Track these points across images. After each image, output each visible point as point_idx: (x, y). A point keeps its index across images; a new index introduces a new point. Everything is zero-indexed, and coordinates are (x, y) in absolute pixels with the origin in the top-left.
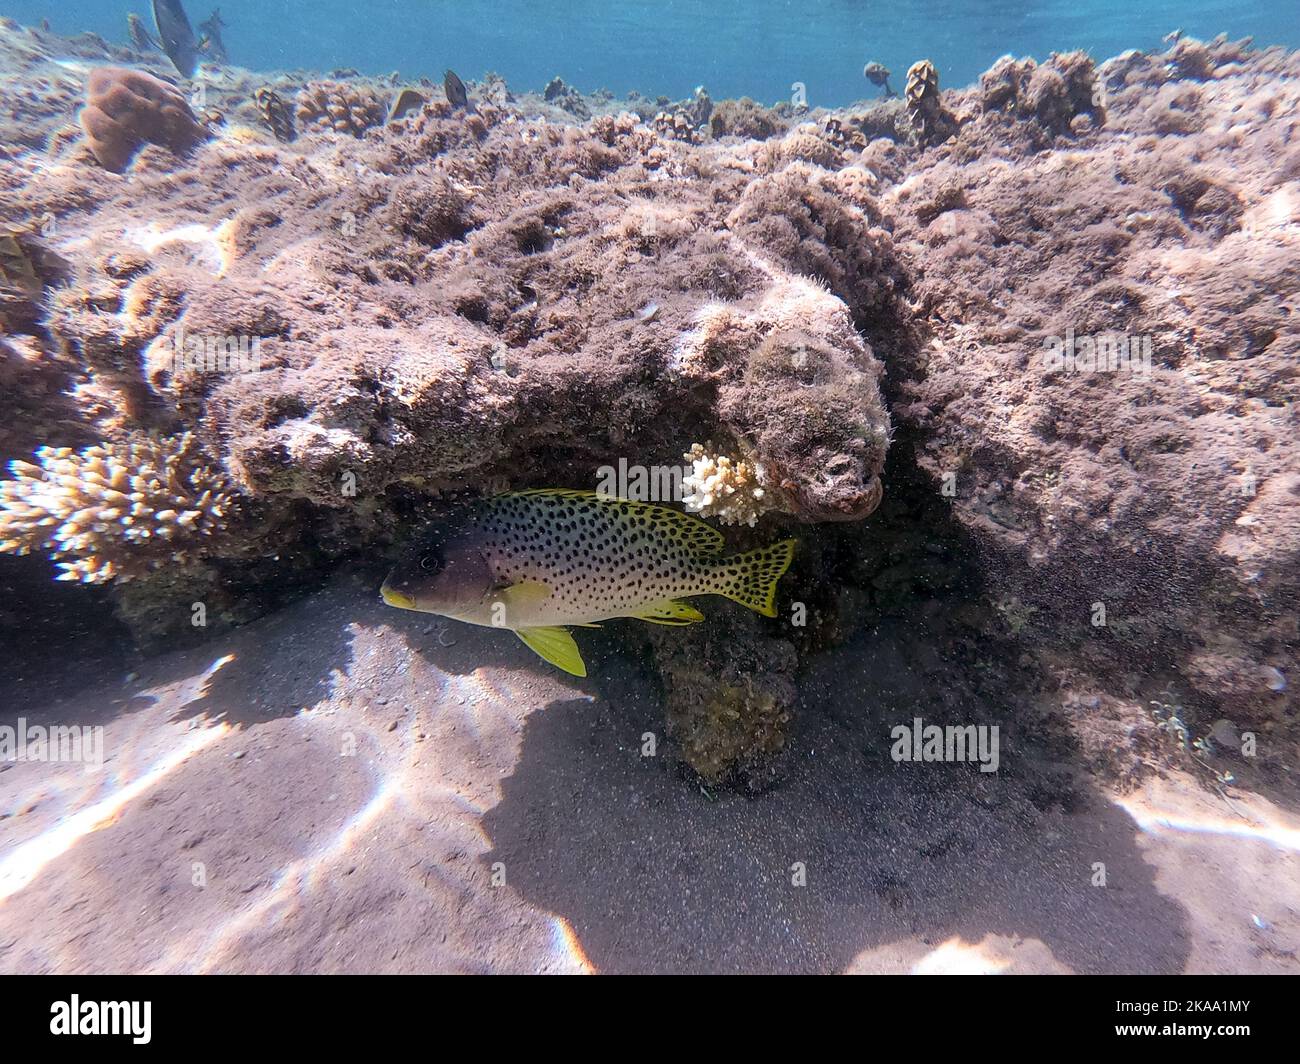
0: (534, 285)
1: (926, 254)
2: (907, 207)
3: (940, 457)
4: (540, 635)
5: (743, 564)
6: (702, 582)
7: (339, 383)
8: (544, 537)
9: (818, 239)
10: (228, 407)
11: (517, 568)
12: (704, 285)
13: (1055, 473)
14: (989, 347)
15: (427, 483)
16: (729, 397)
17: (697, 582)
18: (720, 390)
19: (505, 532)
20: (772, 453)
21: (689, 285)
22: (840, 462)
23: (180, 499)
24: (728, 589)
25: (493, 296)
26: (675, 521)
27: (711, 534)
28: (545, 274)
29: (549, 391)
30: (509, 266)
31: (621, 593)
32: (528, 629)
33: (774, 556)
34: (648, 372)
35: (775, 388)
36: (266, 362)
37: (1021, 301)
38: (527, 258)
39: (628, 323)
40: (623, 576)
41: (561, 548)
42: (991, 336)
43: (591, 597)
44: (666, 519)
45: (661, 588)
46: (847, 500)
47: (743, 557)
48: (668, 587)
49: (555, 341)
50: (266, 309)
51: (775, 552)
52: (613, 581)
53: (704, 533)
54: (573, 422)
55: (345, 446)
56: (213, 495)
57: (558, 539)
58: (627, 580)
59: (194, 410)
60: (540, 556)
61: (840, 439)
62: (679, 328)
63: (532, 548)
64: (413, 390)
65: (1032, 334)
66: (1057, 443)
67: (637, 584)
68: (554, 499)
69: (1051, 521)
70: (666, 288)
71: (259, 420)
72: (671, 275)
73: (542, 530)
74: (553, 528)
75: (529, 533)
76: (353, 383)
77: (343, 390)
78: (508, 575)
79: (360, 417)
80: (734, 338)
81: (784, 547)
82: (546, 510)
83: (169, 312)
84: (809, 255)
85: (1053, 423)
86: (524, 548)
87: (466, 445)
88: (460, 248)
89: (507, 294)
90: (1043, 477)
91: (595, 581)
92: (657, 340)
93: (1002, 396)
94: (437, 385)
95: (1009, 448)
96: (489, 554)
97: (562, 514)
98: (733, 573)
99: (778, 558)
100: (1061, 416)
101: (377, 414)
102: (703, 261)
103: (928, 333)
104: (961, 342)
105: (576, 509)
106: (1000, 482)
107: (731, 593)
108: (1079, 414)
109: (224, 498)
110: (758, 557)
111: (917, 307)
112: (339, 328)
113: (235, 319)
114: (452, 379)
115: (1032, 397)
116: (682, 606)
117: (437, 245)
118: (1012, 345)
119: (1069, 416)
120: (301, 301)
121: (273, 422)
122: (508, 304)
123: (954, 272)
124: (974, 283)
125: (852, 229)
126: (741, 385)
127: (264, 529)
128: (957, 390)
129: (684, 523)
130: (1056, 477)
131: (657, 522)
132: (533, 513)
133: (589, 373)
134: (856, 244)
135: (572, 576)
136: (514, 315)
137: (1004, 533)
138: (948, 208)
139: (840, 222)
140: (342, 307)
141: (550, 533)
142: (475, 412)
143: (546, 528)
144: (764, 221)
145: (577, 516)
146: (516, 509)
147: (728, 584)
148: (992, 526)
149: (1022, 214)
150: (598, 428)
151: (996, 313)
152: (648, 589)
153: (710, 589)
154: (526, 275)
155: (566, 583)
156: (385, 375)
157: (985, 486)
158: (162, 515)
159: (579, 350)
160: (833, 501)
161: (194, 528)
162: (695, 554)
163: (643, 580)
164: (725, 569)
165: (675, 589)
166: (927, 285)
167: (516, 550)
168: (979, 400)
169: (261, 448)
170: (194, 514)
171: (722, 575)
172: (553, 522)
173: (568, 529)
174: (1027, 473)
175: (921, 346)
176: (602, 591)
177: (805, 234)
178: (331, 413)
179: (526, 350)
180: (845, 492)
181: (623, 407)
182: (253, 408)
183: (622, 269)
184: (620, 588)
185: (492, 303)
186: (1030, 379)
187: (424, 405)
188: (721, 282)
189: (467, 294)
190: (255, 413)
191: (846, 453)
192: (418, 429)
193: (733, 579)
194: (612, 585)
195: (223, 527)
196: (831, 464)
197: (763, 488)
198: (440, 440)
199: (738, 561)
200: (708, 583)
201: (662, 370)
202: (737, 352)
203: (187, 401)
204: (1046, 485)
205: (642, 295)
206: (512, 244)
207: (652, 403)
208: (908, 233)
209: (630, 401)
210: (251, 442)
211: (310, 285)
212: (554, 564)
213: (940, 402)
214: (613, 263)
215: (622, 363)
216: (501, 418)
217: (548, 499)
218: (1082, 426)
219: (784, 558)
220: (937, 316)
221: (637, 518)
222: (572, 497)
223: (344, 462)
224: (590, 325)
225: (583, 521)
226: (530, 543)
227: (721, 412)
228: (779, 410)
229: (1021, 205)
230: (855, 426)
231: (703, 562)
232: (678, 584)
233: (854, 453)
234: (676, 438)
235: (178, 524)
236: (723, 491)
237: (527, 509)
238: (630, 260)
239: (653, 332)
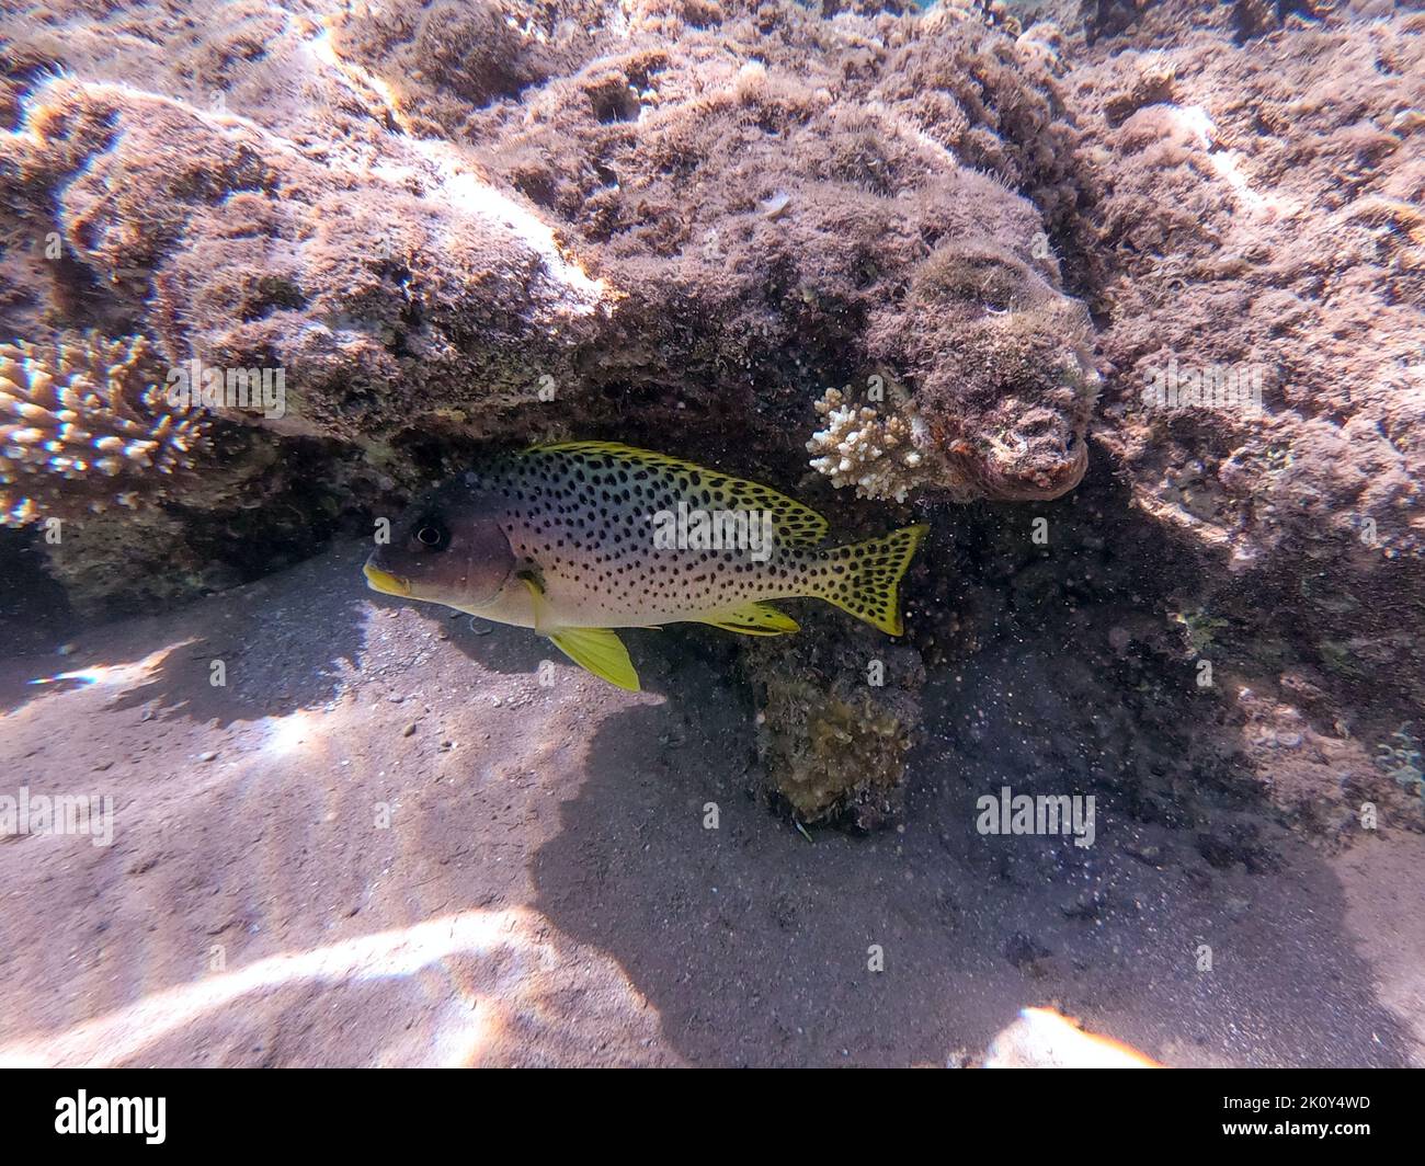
0: (613, 166)
1: (1115, 162)
2: (1090, 100)
3: (1122, 427)
4: (579, 637)
5: (852, 559)
6: (796, 579)
7: (350, 265)
8: (585, 509)
9: (990, 127)
10: (188, 285)
11: (548, 548)
12: (850, 175)
13: (1282, 452)
14: (1198, 286)
15: (468, 421)
16: (884, 325)
17: (789, 580)
18: (870, 317)
19: (533, 498)
20: (939, 405)
21: (827, 173)
22: (1038, 418)
23: (128, 424)
24: (831, 591)
25: (561, 172)
26: (763, 499)
27: (812, 518)
28: (629, 152)
29: (640, 304)
30: (581, 136)
31: (688, 589)
32: (564, 629)
33: (892, 548)
34: (774, 286)
35: (951, 314)
36: (245, 225)
37: (1243, 225)
38: (606, 127)
39: (750, 218)
40: (689, 567)
41: (607, 524)
42: (1202, 271)
43: (646, 591)
44: (752, 496)
45: (742, 586)
46: (1046, 471)
47: (852, 549)
48: (751, 585)
49: (646, 238)
50: (242, 149)
51: (894, 543)
52: (676, 572)
53: (801, 516)
54: (669, 349)
55: (359, 355)
56: (175, 421)
57: (604, 512)
58: (697, 572)
59: (138, 288)
60: (580, 534)
61: (1041, 387)
62: (819, 228)
63: (570, 523)
64: (456, 284)
65: (1259, 269)
66: (1287, 413)
67: (709, 578)
68: (600, 459)
69: (1268, 514)
70: (798, 174)
71: (234, 308)
72: (804, 157)
73: (583, 499)
74: (598, 497)
75: (566, 502)
76: (372, 267)
77: (358, 276)
78: (535, 556)
79: (382, 317)
80: (892, 246)
81: (905, 536)
82: (589, 473)
83: (96, 137)
84: (978, 148)
85: (1281, 387)
86: (558, 522)
87: (527, 369)
88: (513, 109)
89: (579, 171)
90: (1263, 456)
91: (652, 571)
92: (788, 243)
93: (1215, 350)
94: (489, 281)
95: (1221, 418)
96: (510, 528)
97: (610, 480)
98: (840, 570)
99: (897, 550)
100: (1293, 378)
101: (403, 316)
102: (848, 141)
103: (1114, 267)
104: (1161, 278)
105: (630, 473)
106: (1201, 461)
107: (836, 597)
108: (1319, 375)
109: (190, 426)
110: (872, 550)
111: (1104, 231)
112: (349, 188)
113: (195, 159)
114: (510, 275)
115: (1255, 353)
116: (769, 612)
117: (482, 104)
118: (1229, 284)
119: (1305, 379)
120: (295, 145)
121: (256, 311)
122: (581, 185)
123: (1154, 187)
124: (1181, 201)
125: (1031, 119)
126: (899, 310)
127: (242, 473)
128: (1152, 341)
129: (775, 503)
130: (1282, 457)
131: (740, 497)
132: (571, 476)
133: (694, 283)
134: (1035, 141)
135: (622, 563)
136: (589, 200)
137: (1200, 527)
138: (1148, 103)
139: (1018, 108)
140: (354, 160)
141: (594, 503)
142: (541, 323)
143: (588, 497)
144: (922, 98)
145: (631, 484)
146: (548, 469)
147: (831, 584)
148: (1186, 519)
149: (1247, 112)
150: (701, 361)
151: (1208, 241)
152: (723, 586)
153: (807, 591)
154: (605, 150)
155: (614, 572)
156: (418, 259)
157: (1179, 466)
158: (103, 443)
159: (679, 253)
160: (1025, 471)
161: (148, 463)
162: (788, 543)
163: (717, 573)
164: (828, 565)
165: (760, 588)
166: (1116, 204)
167: (547, 524)
168: (1183, 354)
169: (238, 347)
170: (148, 444)
171: (824, 572)
172: (599, 489)
173: (617, 500)
174: (1241, 450)
175: (1107, 283)
176: (662, 585)
177: (974, 120)
178: (340, 307)
179: (609, 248)
180: (1042, 459)
181: (737, 334)
182: (226, 290)
183: (736, 148)
184: (685, 583)
185: (560, 182)
186: (1253, 328)
187: (471, 308)
188: (870, 172)
189: (527, 165)
190: (228, 296)
191: (1047, 406)
192: (464, 342)
193: (839, 579)
194: (676, 578)
195: (189, 465)
196: (1024, 421)
197: (919, 453)
198: (492, 359)
199: (846, 554)
200: (805, 582)
201: (795, 283)
202: (895, 266)
203: (128, 273)
204: (1267, 466)
205: (766, 181)
206: (585, 108)
207: (776, 330)
208: (1092, 135)
209: (748, 326)
210: (222, 338)
211: (309, 124)
212: (598, 545)
213: (1128, 357)
214: (725, 139)
215: (739, 271)
216: (576, 336)
217: (592, 459)
218: (1323, 390)
219: (904, 550)
220: (1129, 244)
221: (712, 491)
222: (625, 458)
223: (359, 378)
224: (694, 219)
225: (638, 490)
226: (566, 515)
227: (871, 346)
228: (955, 346)
229: (1246, 101)
230: (1062, 370)
231: (798, 554)
232: (765, 582)
233: (1057, 407)
234: (804, 379)
235: (125, 456)
236: (867, 453)
237: (564, 470)
238: (746, 137)
239: (784, 231)
